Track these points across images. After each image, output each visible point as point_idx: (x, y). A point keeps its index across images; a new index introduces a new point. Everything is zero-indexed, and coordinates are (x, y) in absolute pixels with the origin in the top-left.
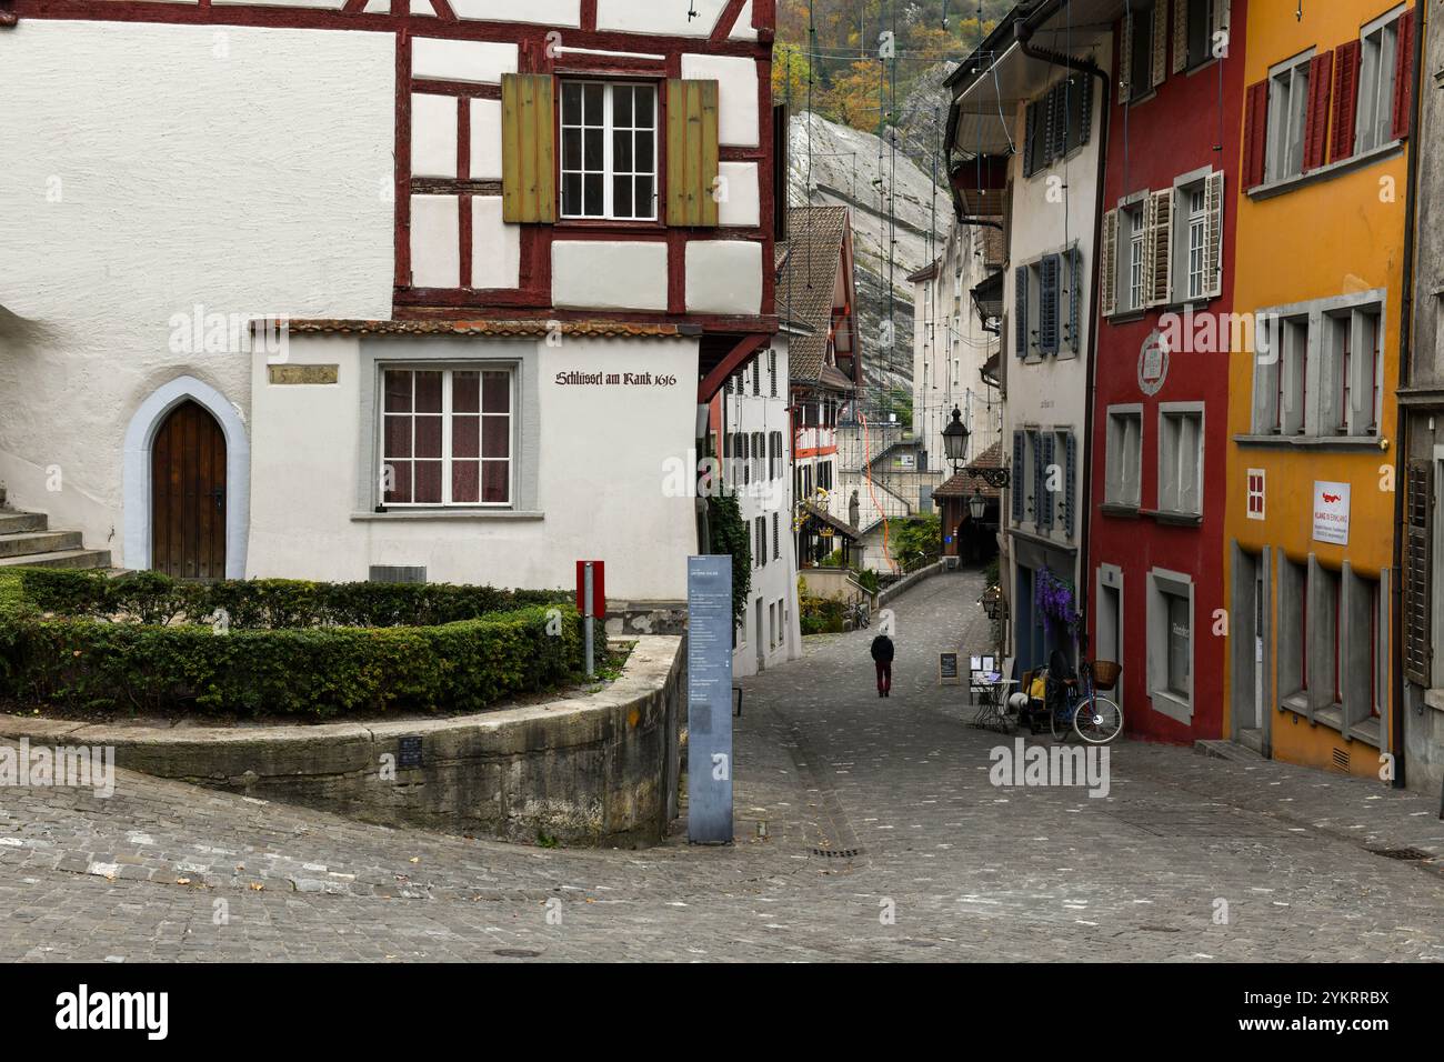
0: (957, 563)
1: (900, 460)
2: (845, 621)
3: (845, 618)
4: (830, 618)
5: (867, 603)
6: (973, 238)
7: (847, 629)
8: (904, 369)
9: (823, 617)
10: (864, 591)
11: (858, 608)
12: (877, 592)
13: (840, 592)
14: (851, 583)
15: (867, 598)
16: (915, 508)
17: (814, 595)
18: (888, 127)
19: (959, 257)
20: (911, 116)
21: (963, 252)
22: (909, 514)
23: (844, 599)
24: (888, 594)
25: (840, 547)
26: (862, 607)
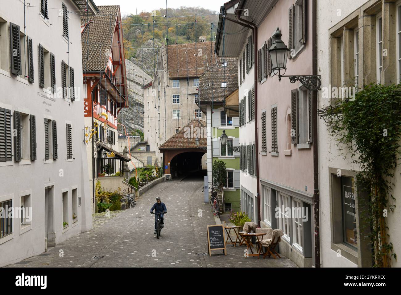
0: (170, 177)
1: (140, 148)
2: (122, 204)
3: (122, 202)
4: (114, 202)
5: (133, 193)
6: (164, 69)
7: (123, 208)
8: (139, 124)
9: (110, 202)
10: (132, 188)
11: (129, 196)
12: (139, 188)
13: (119, 189)
14: (125, 183)
15: (133, 191)
16: (146, 164)
17: (105, 191)
18: (132, 58)
19: (159, 78)
20: (139, 55)
21: (161, 76)
22: (144, 166)
23: (121, 192)
24: (143, 189)
25: (119, 171)
26: (131, 195)
